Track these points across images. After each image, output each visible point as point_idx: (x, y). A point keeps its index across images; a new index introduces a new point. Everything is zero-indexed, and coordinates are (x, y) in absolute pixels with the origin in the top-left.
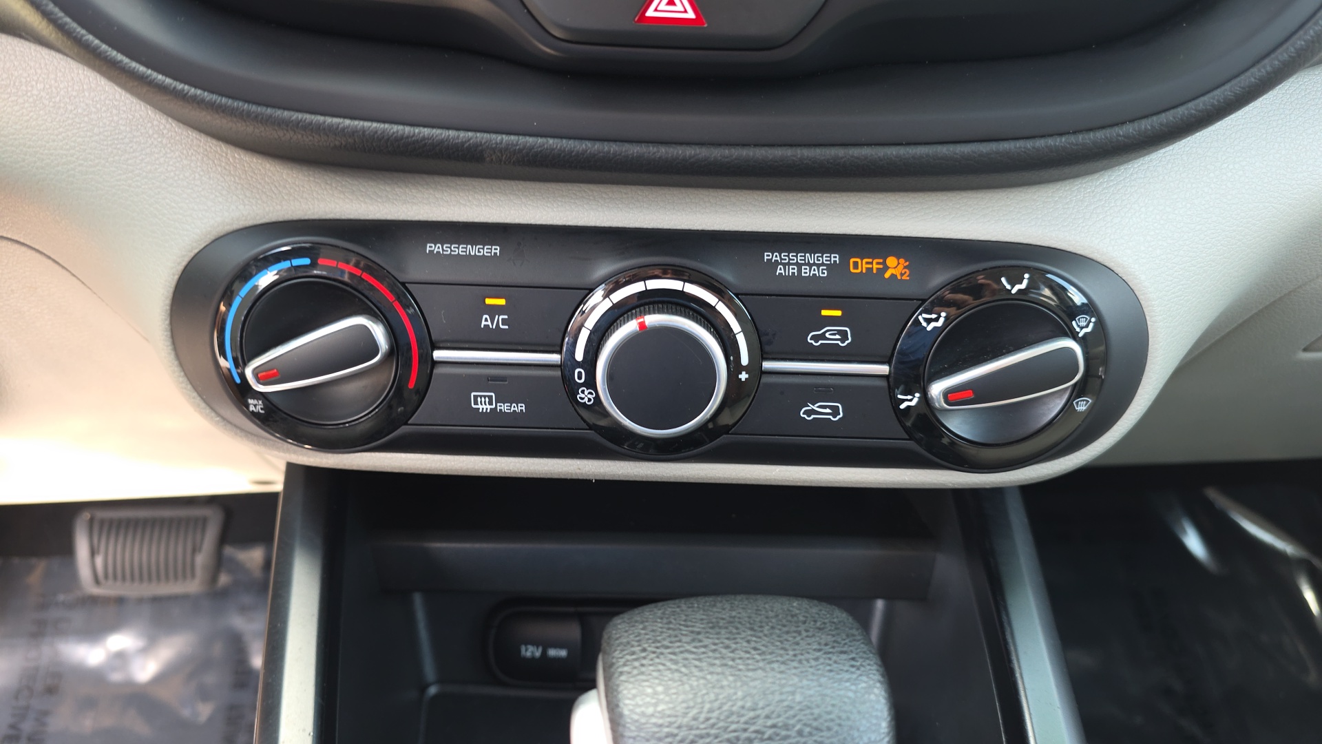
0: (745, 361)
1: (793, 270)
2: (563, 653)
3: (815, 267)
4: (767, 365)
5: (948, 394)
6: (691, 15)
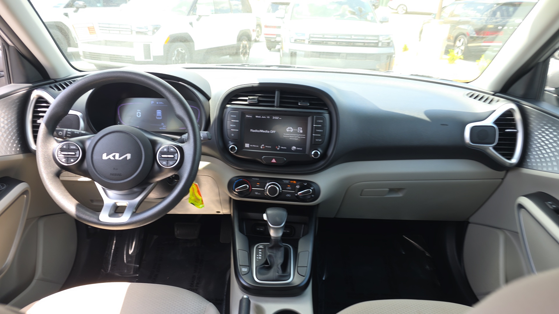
0: (281, 190)
1: (285, 182)
2: (262, 229)
3: (287, 182)
4: (283, 191)
5: (300, 194)
6: (275, 162)
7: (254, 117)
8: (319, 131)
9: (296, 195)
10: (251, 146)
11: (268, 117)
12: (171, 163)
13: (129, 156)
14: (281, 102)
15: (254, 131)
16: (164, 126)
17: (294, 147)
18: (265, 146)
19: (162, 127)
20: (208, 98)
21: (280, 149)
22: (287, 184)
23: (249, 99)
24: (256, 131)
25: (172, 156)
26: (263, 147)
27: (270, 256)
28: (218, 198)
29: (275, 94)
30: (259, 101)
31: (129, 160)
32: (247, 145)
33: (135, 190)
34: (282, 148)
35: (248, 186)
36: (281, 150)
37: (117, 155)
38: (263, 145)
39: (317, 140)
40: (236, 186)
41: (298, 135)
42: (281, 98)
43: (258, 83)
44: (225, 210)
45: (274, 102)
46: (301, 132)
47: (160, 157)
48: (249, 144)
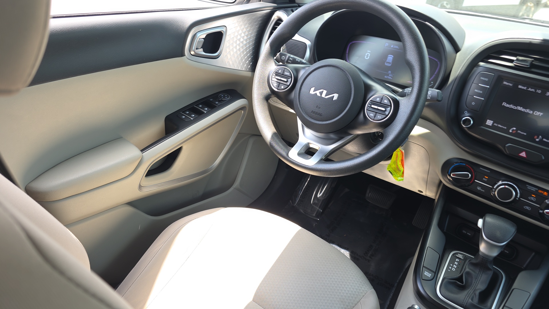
0: (518, 197)
1: (530, 188)
2: (470, 234)
3: (533, 189)
4: (521, 199)
5: (547, 212)
6: (525, 156)
7: (516, 85)
9: (541, 211)
10: (495, 124)
11: (539, 91)
12: (379, 117)
13: (336, 96)
15: (508, 106)
16: (390, 75)
18: (517, 130)
19: (388, 75)
20: (457, 49)
21: (541, 140)
22: (531, 193)
23: (517, 60)
24: (511, 106)
25: (383, 109)
26: (513, 130)
27: (468, 273)
28: (425, 176)
30: (532, 66)
31: (335, 100)
32: (489, 122)
33: (332, 136)
34: (544, 140)
35: (470, 175)
36: (541, 142)
37: (325, 92)
38: (515, 129)
40: (454, 170)
43: (542, 39)
44: (430, 193)
47: (369, 106)
48: (492, 122)
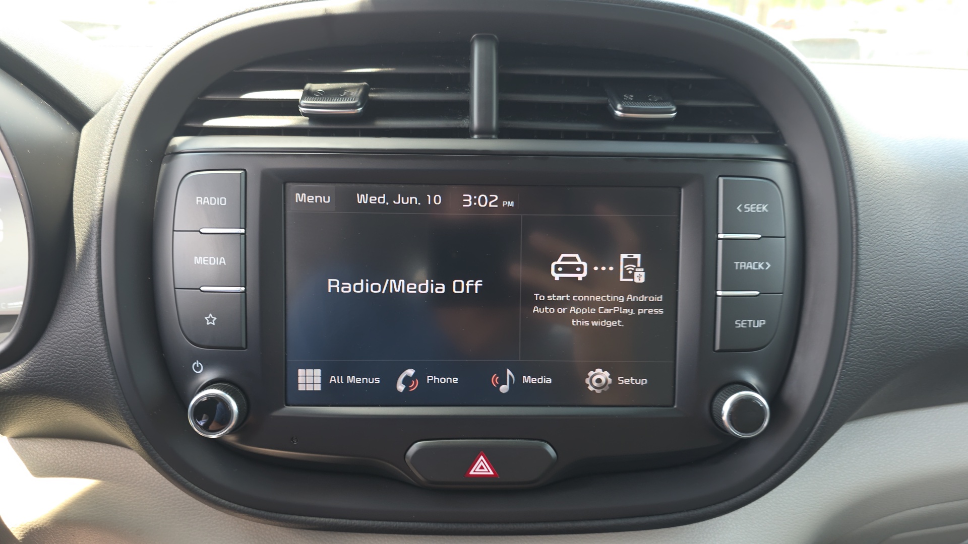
6: (491, 473)
7: (345, 198)
8: (751, 266)
10: (333, 379)
11: (437, 200)
14: (505, 109)
15: (348, 287)
17: (599, 370)
18: (420, 375)
20: (73, 111)
21: (517, 386)
23: (309, 97)
24: (363, 286)
26: (407, 381)
29: (469, 63)
30: (373, 107)
32: (309, 379)
34: (526, 379)
36: (520, 395)
38: (410, 372)
39: (741, 324)
41: (621, 299)
42: (506, 82)
45: (464, 108)
46: (640, 277)
48: (318, 372)
